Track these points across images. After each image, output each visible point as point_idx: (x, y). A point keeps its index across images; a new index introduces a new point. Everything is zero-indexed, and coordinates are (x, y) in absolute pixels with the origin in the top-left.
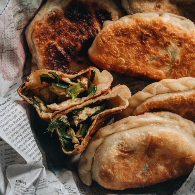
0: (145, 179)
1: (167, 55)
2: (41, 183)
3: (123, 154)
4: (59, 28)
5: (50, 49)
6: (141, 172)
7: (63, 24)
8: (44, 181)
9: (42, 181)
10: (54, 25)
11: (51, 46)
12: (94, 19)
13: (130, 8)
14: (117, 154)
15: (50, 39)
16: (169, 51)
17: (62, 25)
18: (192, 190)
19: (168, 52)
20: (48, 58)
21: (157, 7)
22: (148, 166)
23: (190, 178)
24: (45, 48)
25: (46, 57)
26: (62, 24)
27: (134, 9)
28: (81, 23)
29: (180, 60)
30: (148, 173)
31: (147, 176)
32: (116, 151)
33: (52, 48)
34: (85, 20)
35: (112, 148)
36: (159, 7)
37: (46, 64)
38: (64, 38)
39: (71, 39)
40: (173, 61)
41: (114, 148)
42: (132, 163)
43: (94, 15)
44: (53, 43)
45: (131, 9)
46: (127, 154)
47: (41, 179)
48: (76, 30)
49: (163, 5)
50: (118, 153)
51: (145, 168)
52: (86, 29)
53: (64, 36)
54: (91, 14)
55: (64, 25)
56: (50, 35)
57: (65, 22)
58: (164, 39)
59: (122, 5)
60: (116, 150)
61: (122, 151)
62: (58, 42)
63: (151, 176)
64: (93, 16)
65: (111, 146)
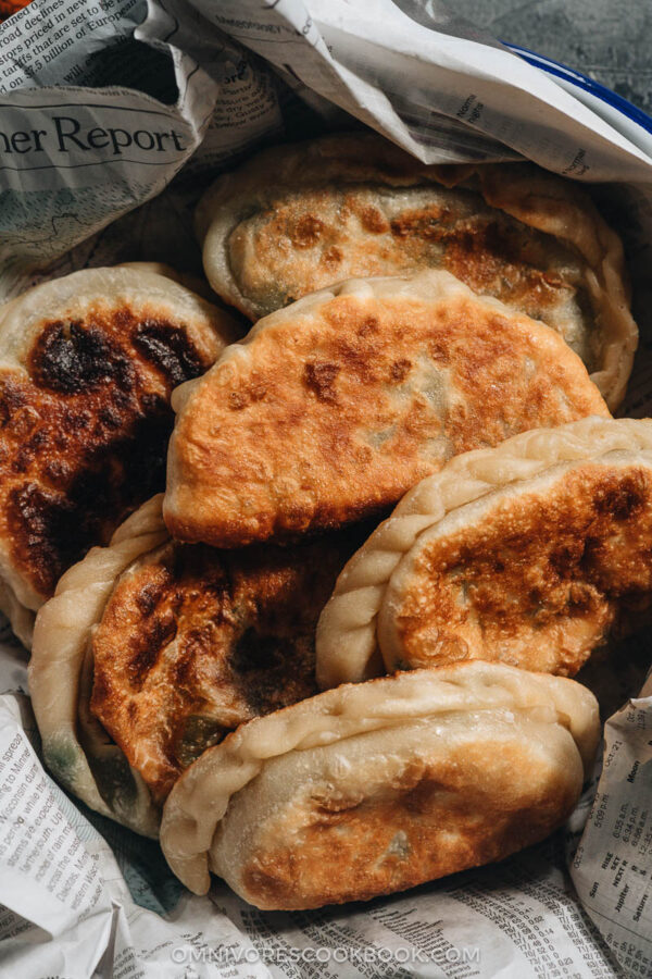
0: (397, 877)
1: (418, 406)
2: (121, 965)
3: (325, 818)
4: (29, 432)
5: (23, 508)
6: (382, 858)
7: (40, 414)
8: (127, 955)
9: (122, 959)
10: (12, 427)
11: (24, 499)
12: (137, 362)
13: (241, 291)
14: (306, 823)
15: (13, 477)
16: (417, 390)
17: (37, 420)
18: (623, 834)
19: (415, 393)
20: (25, 539)
21: (329, 258)
22: (408, 836)
23: (605, 798)
24: (6, 512)
25: (16, 538)
26: (39, 417)
27: (255, 289)
28: (96, 392)
29: (464, 403)
30: (404, 860)
31: (402, 870)
32: (302, 814)
33: (28, 504)
34: (108, 379)
35: (291, 805)
36: (337, 257)
37: (24, 563)
38: (56, 457)
39: (82, 453)
40: (446, 415)
41: (296, 806)
42: (353, 836)
43: (133, 352)
44: (27, 485)
45: (245, 292)
46: (338, 817)
47: (117, 951)
48: (88, 419)
49: (349, 246)
50: (311, 818)
51: (397, 845)
52: (119, 405)
53: (57, 453)
54: (121, 351)
55: (43, 418)
56: (9, 464)
57: (46, 406)
58: (384, 357)
59: (213, 287)
60: (305, 809)
61: (322, 810)
62: (42, 478)
63: (416, 866)
64: (128, 355)
65: (286, 799)
